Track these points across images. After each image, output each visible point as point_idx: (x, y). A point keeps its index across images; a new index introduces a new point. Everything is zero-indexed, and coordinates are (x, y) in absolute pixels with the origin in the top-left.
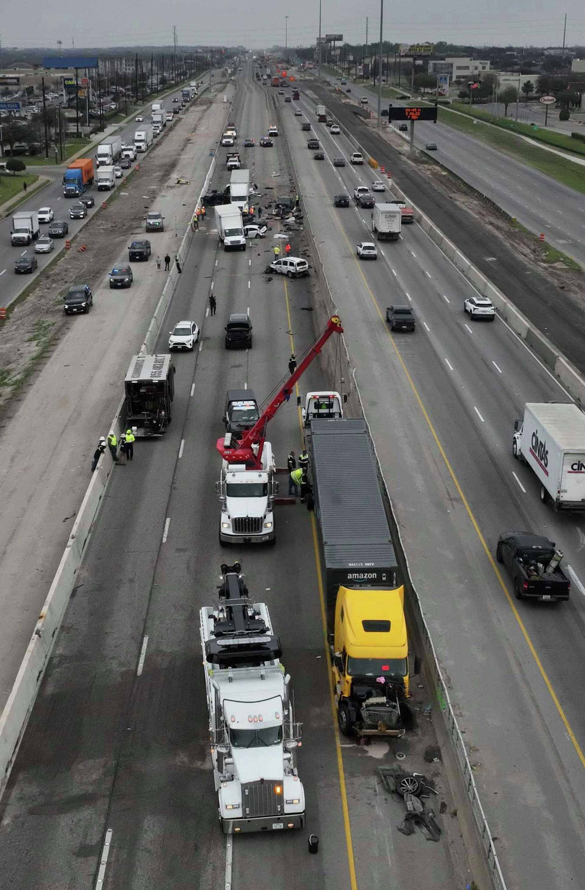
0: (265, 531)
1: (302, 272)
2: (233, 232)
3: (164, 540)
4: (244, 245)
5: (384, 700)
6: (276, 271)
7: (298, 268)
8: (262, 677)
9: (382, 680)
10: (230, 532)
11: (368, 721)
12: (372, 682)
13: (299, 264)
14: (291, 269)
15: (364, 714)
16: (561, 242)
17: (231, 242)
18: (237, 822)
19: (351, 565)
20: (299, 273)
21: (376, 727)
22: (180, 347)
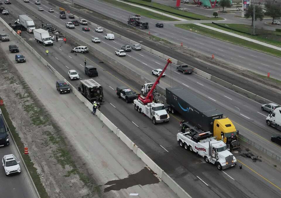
0: (168, 118)
1: (87, 51)
2: (47, 39)
3: (138, 126)
4: (52, 43)
5: (235, 140)
6: (75, 51)
7: (85, 50)
8: (204, 142)
9: (233, 137)
10: (159, 120)
11: (234, 146)
12: (230, 138)
13: (85, 48)
14: (83, 50)
15: (233, 144)
16: (156, 34)
17: (48, 43)
18: (224, 166)
19: (213, 115)
20: (86, 51)
21: (235, 147)
22: (75, 78)
